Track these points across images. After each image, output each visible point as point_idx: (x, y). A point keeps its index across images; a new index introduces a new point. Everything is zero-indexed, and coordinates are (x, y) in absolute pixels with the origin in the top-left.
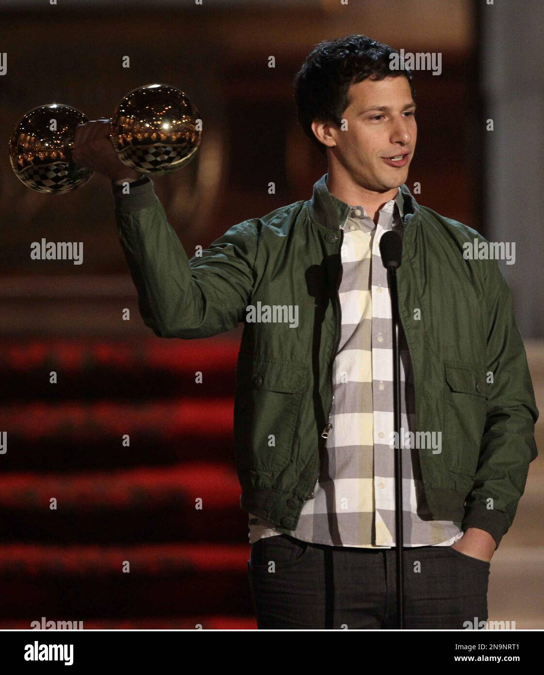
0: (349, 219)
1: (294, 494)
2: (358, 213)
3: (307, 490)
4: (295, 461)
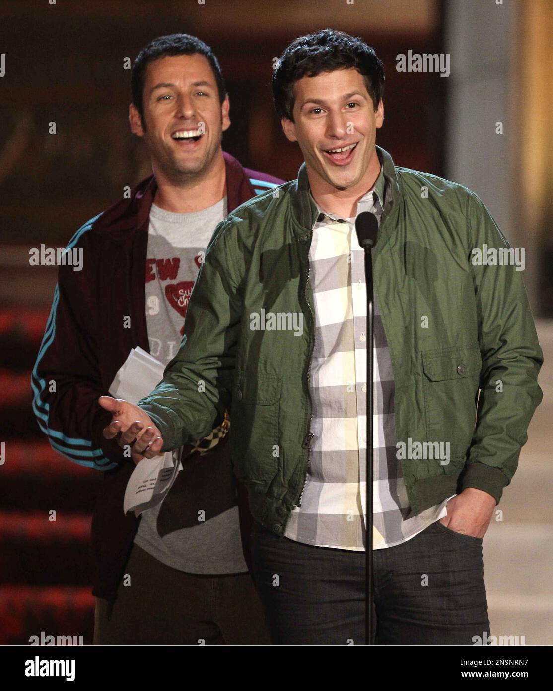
1: (284, 502)
3: (294, 498)
4: (282, 470)
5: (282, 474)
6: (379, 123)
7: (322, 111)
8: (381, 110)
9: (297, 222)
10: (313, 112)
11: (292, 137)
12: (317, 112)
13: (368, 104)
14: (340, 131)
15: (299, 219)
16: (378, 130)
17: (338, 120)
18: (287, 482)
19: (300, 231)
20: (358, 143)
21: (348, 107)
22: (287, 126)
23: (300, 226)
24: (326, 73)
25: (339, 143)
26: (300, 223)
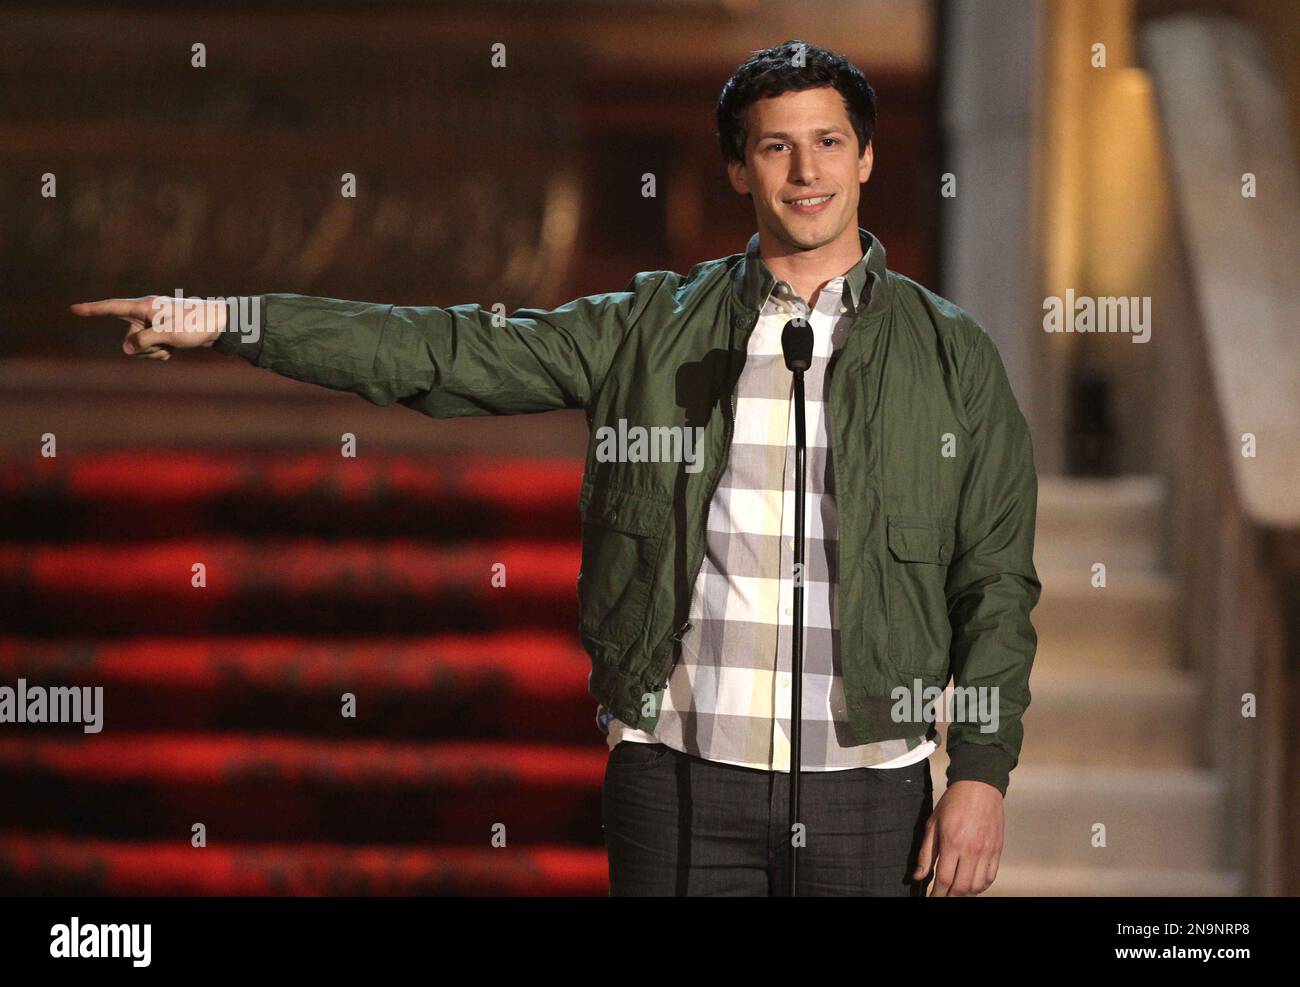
0: (770, 299)
1: (642, 679)
2: (785, 290)
3: (658, 675)
4: (647, 633)
5: (646, 638)
6: (865, 175)
7: (785, 148)
8: (869, 158)
9: (739, 302)
10: (773, 149)
11: (742, 188)
12: (778, 148)
13: (852, 143)
14: (808, 174)
15: (742, 297)
16: (862, 185)
17: (807, 159)
18: (651, 651)
19: (739, 312)
20: (833, 195)
21: (821, 144)
22: (734, 171)
23: (741, 305)
24: (793, 93)
25: (806, 191)
26: (742, 302)
